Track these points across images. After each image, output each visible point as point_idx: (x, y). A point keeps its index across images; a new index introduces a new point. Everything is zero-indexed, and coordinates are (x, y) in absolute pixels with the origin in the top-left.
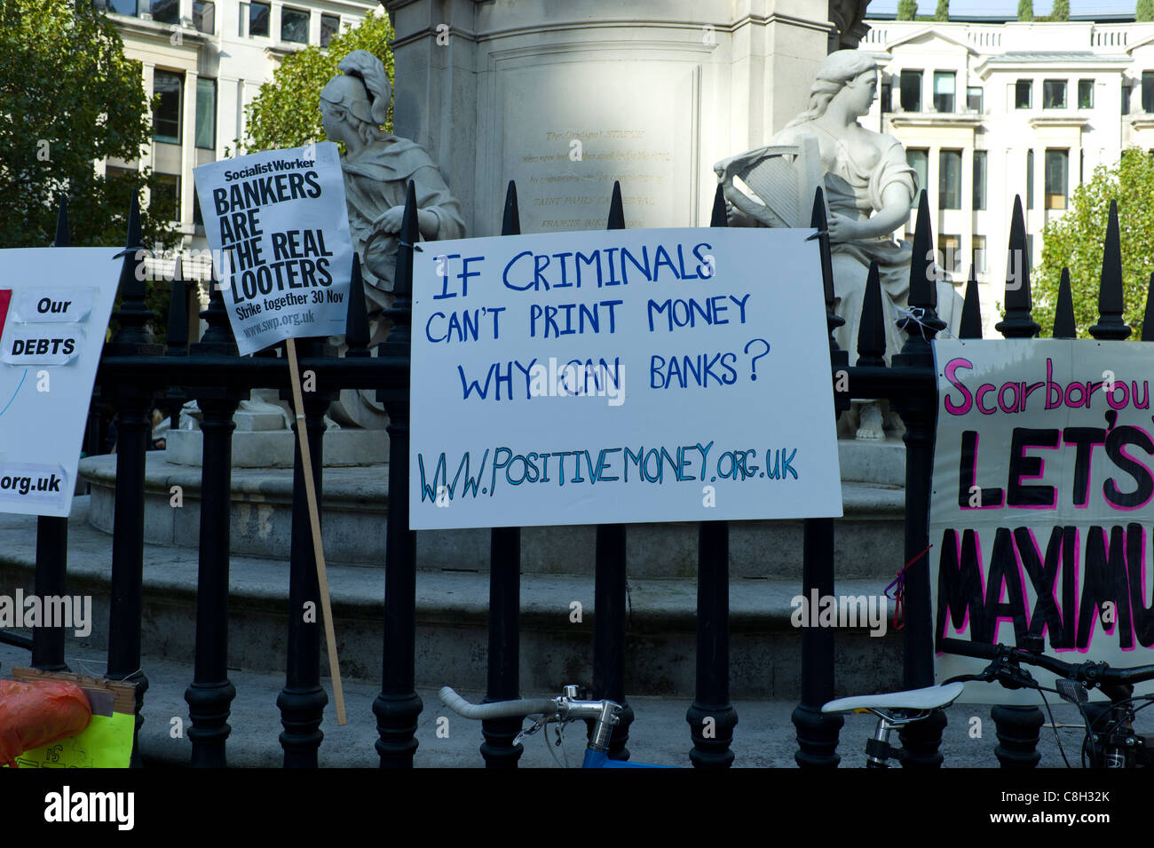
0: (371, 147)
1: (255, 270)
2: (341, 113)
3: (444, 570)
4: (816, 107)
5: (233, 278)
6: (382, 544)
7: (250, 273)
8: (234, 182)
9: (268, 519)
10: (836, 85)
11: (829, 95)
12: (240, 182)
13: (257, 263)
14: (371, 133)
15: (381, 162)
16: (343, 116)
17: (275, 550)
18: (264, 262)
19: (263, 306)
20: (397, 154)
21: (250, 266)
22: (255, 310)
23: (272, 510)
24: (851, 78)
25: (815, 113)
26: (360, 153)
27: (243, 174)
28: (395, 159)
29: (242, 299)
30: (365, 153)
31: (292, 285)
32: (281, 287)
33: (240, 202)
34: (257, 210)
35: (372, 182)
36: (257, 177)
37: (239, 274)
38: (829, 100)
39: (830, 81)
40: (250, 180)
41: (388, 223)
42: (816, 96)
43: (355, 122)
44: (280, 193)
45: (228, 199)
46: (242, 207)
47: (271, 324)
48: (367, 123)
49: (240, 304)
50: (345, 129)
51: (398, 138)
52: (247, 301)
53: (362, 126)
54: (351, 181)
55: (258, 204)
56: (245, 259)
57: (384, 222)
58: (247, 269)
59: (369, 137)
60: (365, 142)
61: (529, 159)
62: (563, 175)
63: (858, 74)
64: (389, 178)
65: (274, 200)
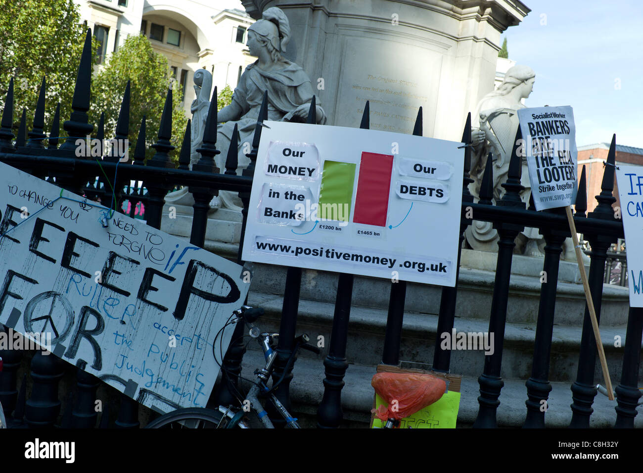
0: (276, 64)
1: (550, 168)
2: (264, 42)
3: (420, 313)
4: (505, 90)
5: (538, 171)
6: (388, 297)
7: (548, 169)
8: (537, 120)
9: (313, 278)
10: (518, 81)
11: (514, 85)
12: (540, 120)
13: (552, 165)
14: (277, 56)
15: (287, 74)
16: (265, 44)
17: (317, 296)
18: (555, 164)
19: (556, 187)
20: (293, 72)
21: (548, 165)
22: (551, 189)
23: (317, 274)
24: (526, 80)
25: (505, 92)
26: (270, 67)
27: (541, 117)
28: (292, 74)
29: (544, 182)
30: (273, 68)
31: (568, 179)
32: (564, 179)
33: (541, 131)
34: (549, 137)
35: (282, 86)
36: (547, 119)
37: (542, 169)
38: (513, 88)
39: (518, 79)
40: (544, 120)
41: (304, 112)
42: (507, 85)
43: (272, 48)
44: (557, 130)
45: (535, 129)
46: (542, 135)
47: (559, 197)
48: (277, 50)
49: (542, 185)
50: (264, 50)
51: (290, 62)
52: (547, 183)
53: (274, 51)
54: (267, 82)
55: (549, 134)
56: (545, 162)
57: (303, 111)
58: (546, 167)
59: (276, 59)
60: (273, 61)
61: (356, 87)
62: (374, 99)
63: (530, 78)
64: (290, 85)
65: (555, 134)
